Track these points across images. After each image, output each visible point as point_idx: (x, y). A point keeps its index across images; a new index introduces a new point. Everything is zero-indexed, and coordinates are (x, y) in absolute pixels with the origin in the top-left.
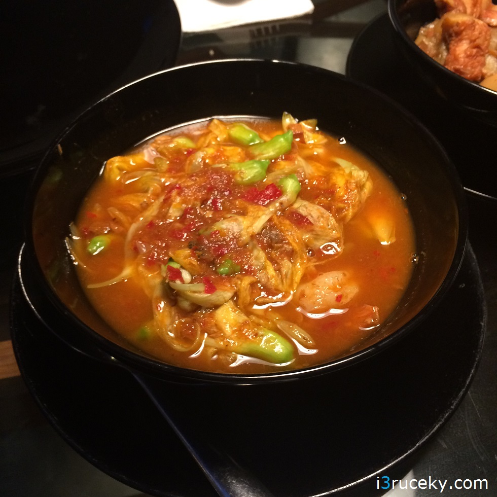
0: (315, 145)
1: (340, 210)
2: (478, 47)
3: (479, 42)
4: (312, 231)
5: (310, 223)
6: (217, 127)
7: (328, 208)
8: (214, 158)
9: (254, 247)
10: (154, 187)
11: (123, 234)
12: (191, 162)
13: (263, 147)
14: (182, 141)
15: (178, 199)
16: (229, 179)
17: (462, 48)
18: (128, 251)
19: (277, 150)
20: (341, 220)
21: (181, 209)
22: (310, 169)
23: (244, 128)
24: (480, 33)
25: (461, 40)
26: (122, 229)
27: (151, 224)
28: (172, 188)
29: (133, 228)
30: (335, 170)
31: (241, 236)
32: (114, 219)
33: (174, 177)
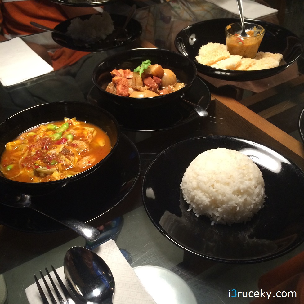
0: (77, 125)
1: (86, 140)
2: (124, 86)
3: (124, 84)
4: (78, 147)
5: (77, 145)
6: (42, 127)
7: (82, 140)
8: (44, 136)
9: (61, 155)
10: (24, 148)
11: (18, 163)
12: (36, 139)
13: (59, 129)
14: (31, 134)
15: (34, 149)
16: (49, 140)
17: (120, 87)
18: (20, 167)
19: (64, 129)
20: (87, 143)
21: (35, 151)
22: (76, 132)
23: (52, 125)
24: (124, 81)
25: (119, 85)
26: (16, 162)
27: (26, 158)
28: (30, 147)
29: (20, 161)
30: (84, 130)
31: (56, 153)
32: (13, 160)
33: (31, 144)
